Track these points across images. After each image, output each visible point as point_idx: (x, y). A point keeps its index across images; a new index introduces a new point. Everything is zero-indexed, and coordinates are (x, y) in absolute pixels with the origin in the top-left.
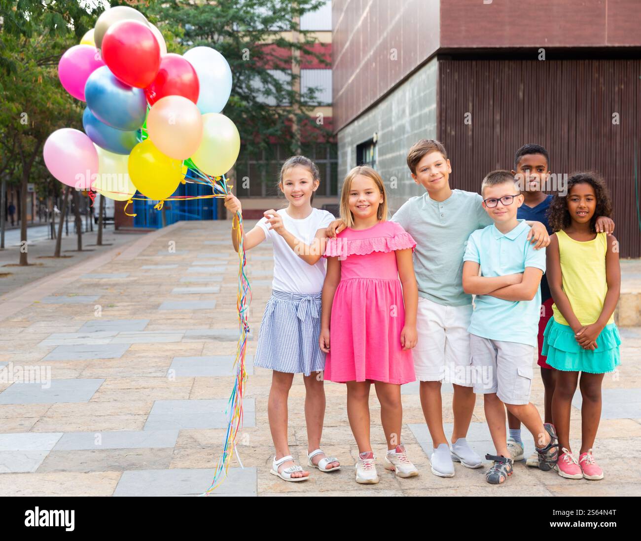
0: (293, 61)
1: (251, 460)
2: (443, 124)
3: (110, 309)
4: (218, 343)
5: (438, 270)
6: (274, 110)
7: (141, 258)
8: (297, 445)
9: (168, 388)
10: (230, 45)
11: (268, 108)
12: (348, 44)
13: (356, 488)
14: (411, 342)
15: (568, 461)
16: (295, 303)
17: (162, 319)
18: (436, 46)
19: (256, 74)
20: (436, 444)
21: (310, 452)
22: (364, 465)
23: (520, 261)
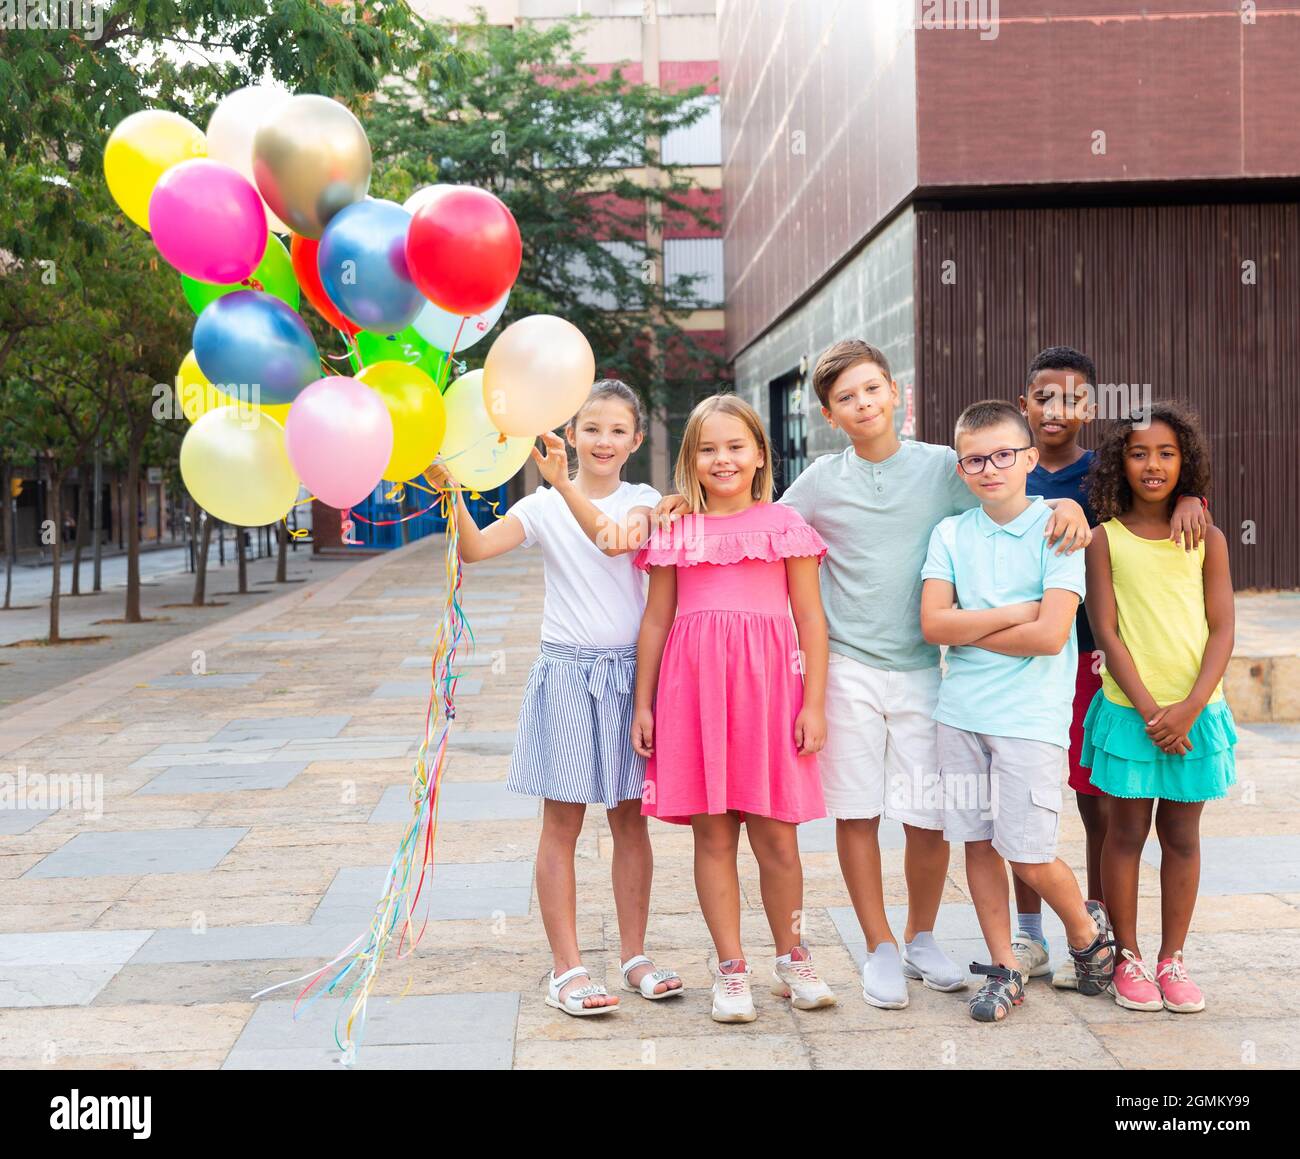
0: (648, 224)
1: (512, 978)
2: (927, 334)
3: (279, 697)
4: (475, 759)
5: (871, 597)
6: (614, 319)
7: (347, 602)
8: (605, 950)
9: (368, 844)
10: (525, 196)
11: (601, 314)
12: (750, 188)
13: (710, 1031)
14: (815, 739)
15: (1135, 975)
16: (585, 665)
17: (375, 716)
18: (910, 184)
19: (578, 250)
20: (872, 944)
21: (624, 962)
22: (727, 986)
23: (1034, 579)
